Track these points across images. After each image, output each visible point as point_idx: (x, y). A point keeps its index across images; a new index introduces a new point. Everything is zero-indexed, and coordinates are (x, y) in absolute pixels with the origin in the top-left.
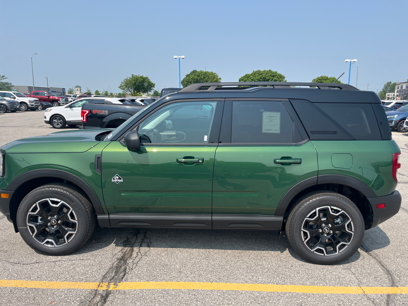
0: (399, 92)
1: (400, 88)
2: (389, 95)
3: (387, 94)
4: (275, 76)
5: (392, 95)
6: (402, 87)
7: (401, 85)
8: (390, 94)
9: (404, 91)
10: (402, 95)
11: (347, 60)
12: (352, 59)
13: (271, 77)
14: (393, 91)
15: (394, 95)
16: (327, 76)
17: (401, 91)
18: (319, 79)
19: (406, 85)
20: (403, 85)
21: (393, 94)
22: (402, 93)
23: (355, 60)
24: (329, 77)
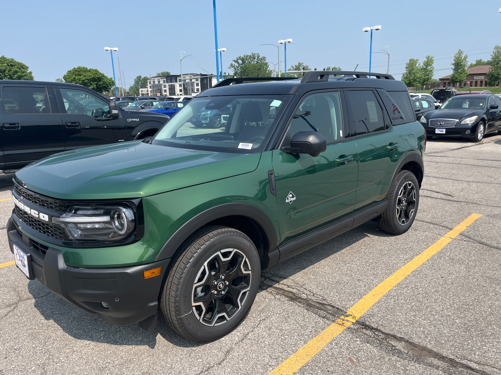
0: (152, 87)
1: (152, 83)
2: (142, 91)
3: (140, 90)
4: (14, 66)
5: (146, 91)
6: (154, 82)
7: (153, 80)
8: (143, 89)
9: (157, 86)
10: (156, 90)
11: (107, 48)
12: (112, 48)
13: (8, 68)
14: (145, 87)
15: (148, 91)
16: (86, 67)
17: (154, 86)
18: (76, 71)
19: (158, 79)
20: (154, 80)
21: (146, 89)
22: (156, 88)
23: (116, 49)
24: (88, 68)
